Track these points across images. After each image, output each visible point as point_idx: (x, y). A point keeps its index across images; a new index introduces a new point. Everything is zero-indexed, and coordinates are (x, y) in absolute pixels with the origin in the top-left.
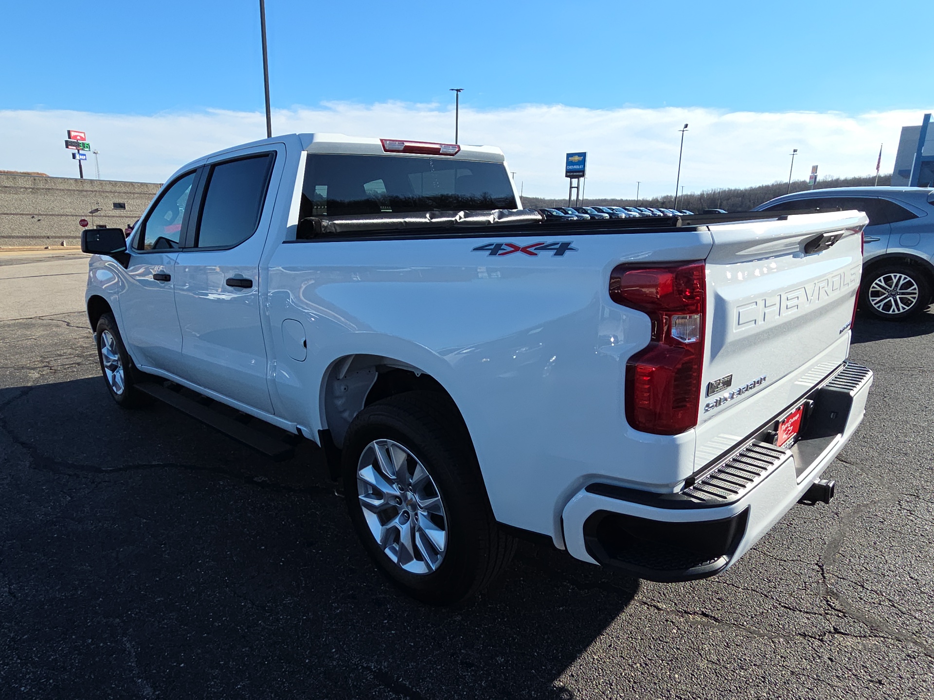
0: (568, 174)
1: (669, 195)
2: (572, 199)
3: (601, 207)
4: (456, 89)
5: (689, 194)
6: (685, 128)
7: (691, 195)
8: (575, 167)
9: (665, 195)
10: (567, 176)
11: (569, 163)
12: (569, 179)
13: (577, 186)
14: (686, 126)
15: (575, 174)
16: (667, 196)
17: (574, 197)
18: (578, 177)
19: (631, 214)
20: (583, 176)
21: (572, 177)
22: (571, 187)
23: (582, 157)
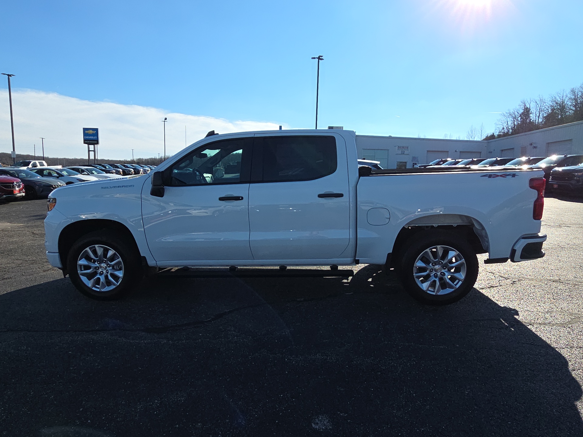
0: (86, 142)
1: (141, 158)
2: (91, 158)
3: (126, 165)
4: (7, 74)
5: (153, 158)
6: (165, 120)
7: (154, 159)
8: (91, 137)
9: (139, 158)
10: (85, 143)
11: (85, 134)
12: (87, 145)
13: (93, 150)
14: (166, 119)
15: (91, 142)
16: (140, 158)
17: (92, 157)
18: (94, 144)
19: (146, 169)
20: (97, 143)
21: (89, 144)
22: (89, 151)
23: (95, 132)
